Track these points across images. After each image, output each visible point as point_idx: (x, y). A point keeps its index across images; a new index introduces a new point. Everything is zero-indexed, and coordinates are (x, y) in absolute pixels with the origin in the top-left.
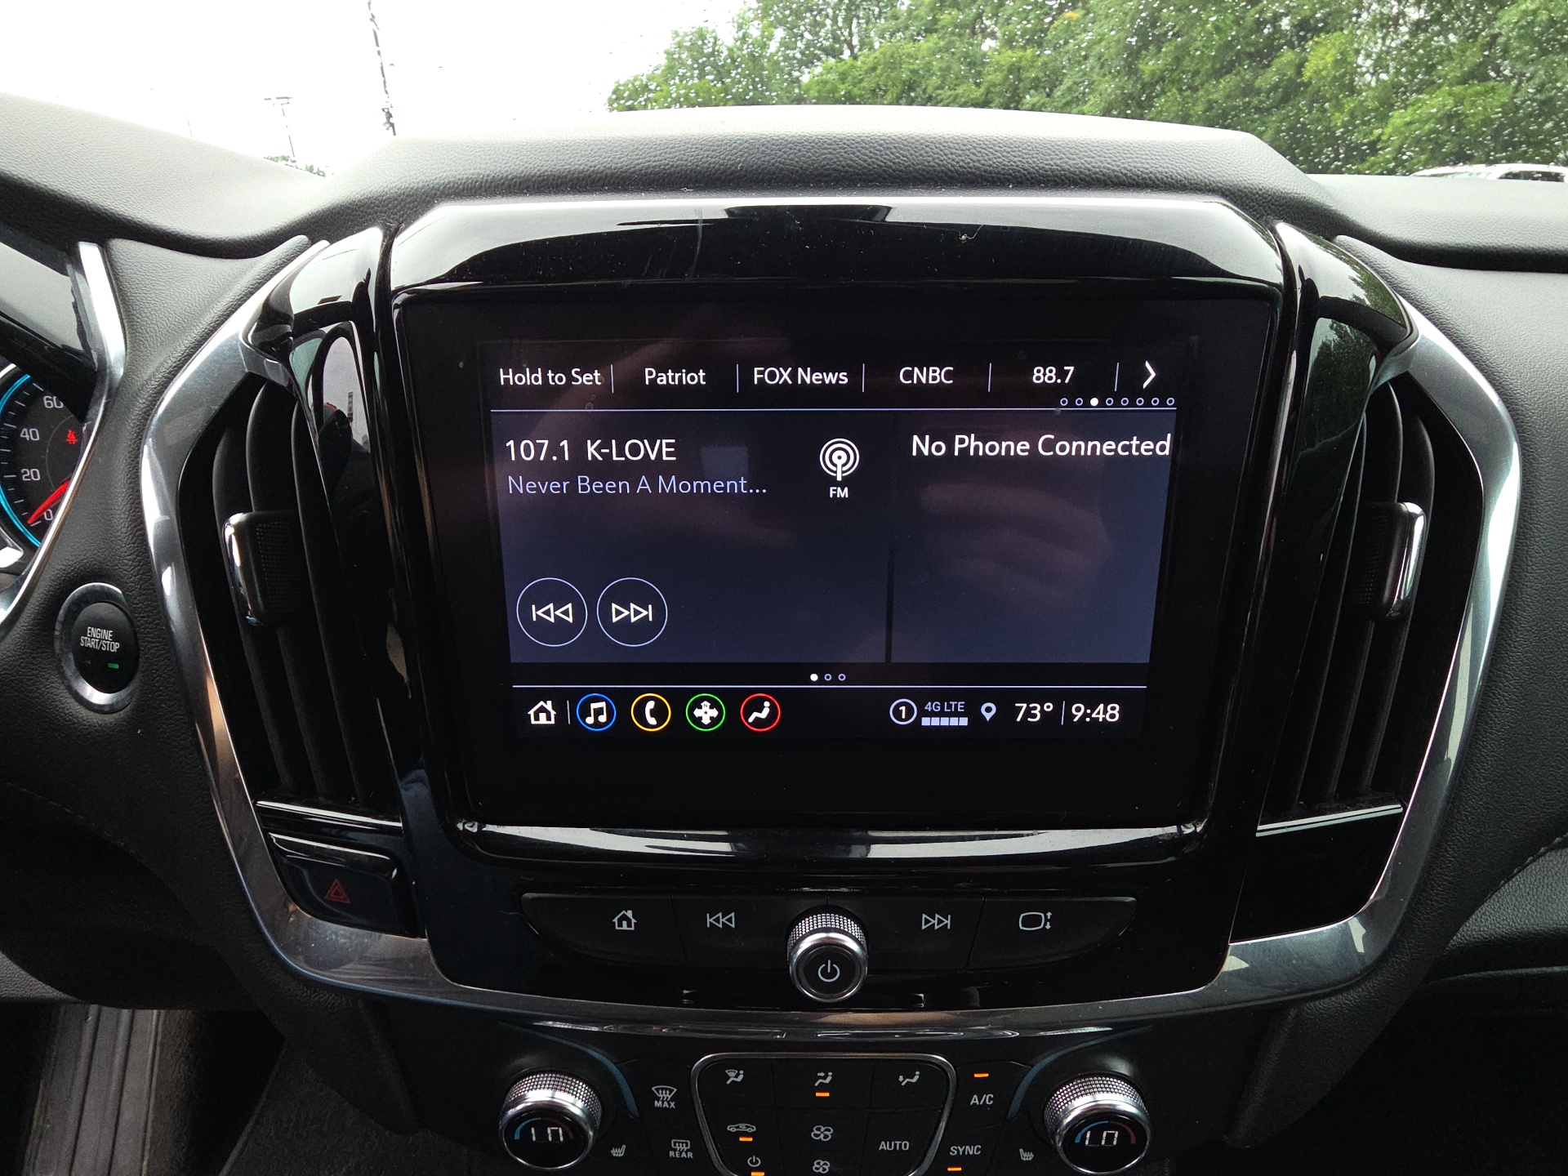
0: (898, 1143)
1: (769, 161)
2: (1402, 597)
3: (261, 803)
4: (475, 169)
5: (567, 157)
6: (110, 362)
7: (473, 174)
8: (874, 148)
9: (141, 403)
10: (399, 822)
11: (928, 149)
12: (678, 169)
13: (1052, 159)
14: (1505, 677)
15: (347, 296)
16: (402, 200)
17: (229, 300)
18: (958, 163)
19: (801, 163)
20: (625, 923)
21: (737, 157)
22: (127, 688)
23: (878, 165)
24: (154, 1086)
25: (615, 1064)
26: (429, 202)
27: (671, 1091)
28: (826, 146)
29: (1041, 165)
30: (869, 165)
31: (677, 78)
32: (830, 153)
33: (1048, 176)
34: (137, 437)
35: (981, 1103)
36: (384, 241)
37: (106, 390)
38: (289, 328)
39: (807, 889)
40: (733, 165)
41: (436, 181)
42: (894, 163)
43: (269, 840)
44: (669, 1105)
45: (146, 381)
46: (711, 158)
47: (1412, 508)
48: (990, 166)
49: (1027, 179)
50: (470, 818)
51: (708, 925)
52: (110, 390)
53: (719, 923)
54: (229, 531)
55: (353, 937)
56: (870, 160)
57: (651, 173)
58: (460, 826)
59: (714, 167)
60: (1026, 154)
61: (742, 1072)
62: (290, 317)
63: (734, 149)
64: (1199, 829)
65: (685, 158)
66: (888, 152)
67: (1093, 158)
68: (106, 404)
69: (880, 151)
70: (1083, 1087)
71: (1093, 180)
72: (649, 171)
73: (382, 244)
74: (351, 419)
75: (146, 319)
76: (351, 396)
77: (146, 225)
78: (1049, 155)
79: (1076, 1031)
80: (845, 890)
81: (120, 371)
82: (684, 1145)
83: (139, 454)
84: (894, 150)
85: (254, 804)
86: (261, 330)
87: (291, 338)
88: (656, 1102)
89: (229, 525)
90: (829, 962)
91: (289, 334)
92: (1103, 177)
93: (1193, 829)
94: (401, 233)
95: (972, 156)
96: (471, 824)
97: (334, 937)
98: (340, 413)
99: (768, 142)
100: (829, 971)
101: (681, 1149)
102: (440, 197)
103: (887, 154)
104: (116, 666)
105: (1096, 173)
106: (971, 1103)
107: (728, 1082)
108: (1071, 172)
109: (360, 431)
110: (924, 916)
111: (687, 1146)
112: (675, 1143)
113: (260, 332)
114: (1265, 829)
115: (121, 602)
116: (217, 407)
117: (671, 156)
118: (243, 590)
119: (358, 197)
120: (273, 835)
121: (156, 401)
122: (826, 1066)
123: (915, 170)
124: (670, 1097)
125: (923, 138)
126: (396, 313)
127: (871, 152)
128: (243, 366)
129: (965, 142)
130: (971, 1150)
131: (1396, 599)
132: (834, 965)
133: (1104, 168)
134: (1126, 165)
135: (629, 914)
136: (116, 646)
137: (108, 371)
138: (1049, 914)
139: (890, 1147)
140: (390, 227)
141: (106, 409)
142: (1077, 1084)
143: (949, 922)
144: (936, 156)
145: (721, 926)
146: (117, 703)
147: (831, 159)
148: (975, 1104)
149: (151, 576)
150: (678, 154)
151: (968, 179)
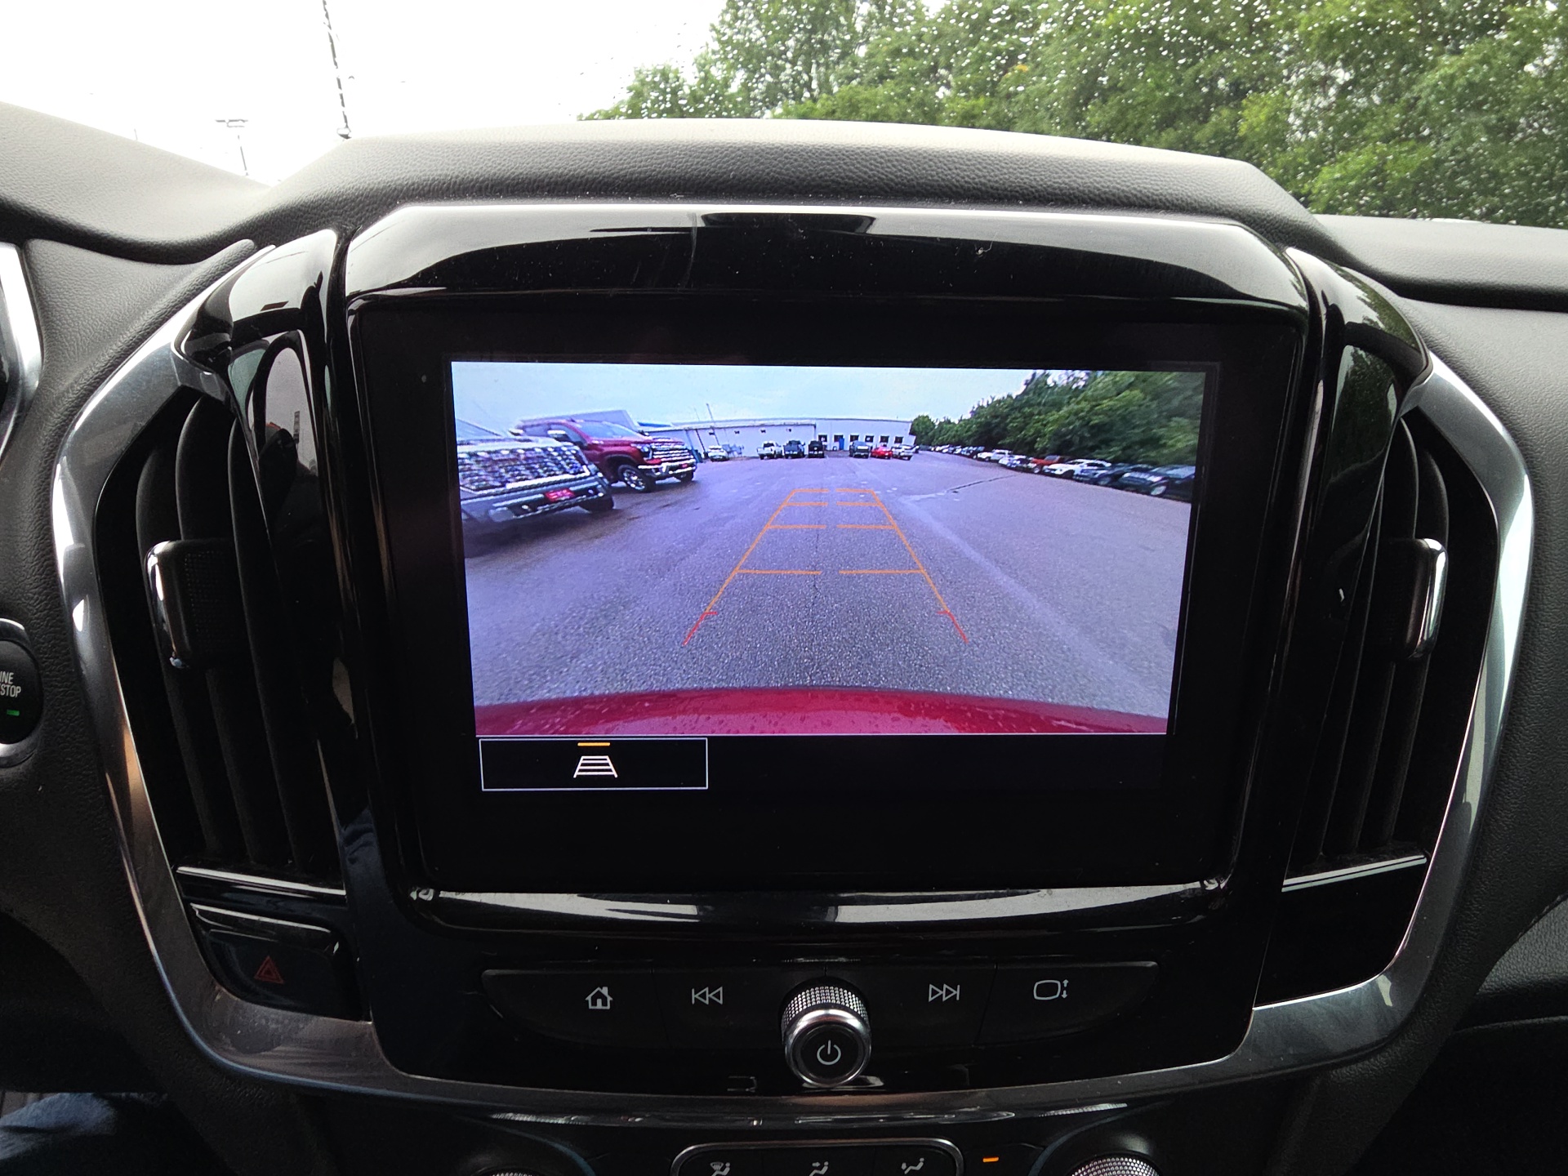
1: (764, 171)
2: (1425, 638)
3: (183, 869)
4: (442, 170)
5: (544, 160)
6: (23, 373)
7: (440, 175)
8: (875, 160)
9: (55, 418)
10: (341, 888)
11: (931, 163)
12: (666, 176)
13: (1060, 177)
14: (1525, 721)
15: (295, 302)
16: (360, 202)
17: (162, 306)
18: (963, 178)
19: (798, 174)
20: (599, 1002)
21: (729, 165)
22: (27, 739)
23: (879, 178)
25: (585, 1159)
26: (390, 204)
28: (823, 156)
29: (1049, 183)
30: (869, 177)
31: (649, 101)
32: (829, 164)
33: (1056, 194)
34: (49, 455)
36: (338, 242)
37: (17, 404)
38: (228, 337)
39: (801, 960)
40: (725, 173)
41: (400, 182)
42: (896, 176)
43: (190, 912)
45: (63, 393)
46: (702, 165)
47: (1433, 544)
48: (996, 182)
49: (1035, 197)
50: (425, 885)
51: (693, 1002)
52: (22, 402)
53: (705, 999)
54: (152, 561)
55: (286, 1022)
56: (870, 173)
57: (636, 179)
58: (414, 895)
59: (704, 175)
60: (1033, 171)
61: (728, 1165)
62: (229, 325)
63: (726, 156)
64: (1222, 886)
65: (673, 164)
66: (889, 165)
67: (1101, 177)
68: (17, 419)
69: (881, 163)
70: (1101, 1169)
71: (1102, 199)
72: (634, 177)
73: (337, 247)
74: (298, 441)
75: (66, 326)
76: (297, 415)
77: (71, 225)
78: (1057, 173)
79: (1090, 1109)
80: (843, 959)
81: (34, 383)
83: (50, 474)
84: (895, 163)
85: (174, 871)
86: (195, 338)
87: (230, 348)
89: (153, 554)
90: (829, 1042)
91: (228, 344)
92: (1113, 198)
93: (1216, 885)
94: (358, 235)
95: (977, 171)
96: (425, 891)
97: (264, 1022)
98: (284, 432)
99: (763, 150)
100: (829, 1052)
102: (404, 198)
103: (888, 167)
104: (17, 713)
105: (1105, 193)
108: (1080, 191)
109: (307, 454)
110: (931, 986)
113: (196, 341)
114: (1292, 883)
115: (24, 639)
116: (143, 424)
117: (659, 161)
118: (167, 627)
119: (312, 197)
120: (196, 906)
121: (73, 416)
122: (821, 1154)
123: (918, 183)
125: (925, 152)
126: (350, 320)
127: (871, 164)
128: (175, 379)
129: (970, 157)
131: (1419, 641)
132: (835, 1046)
133: (1114, 187)
134: (1136, 186)
135: (605, 991)
136: (17, 690)
137: (20, 382)
138: (1066, 982)
140: (345, 229)
141: (16, 425)
142: (1095, 1166)
143: (958, 993)
144: (940, 170)
145: (707, 1002)
146: (17, 755)
147: (829, 170)
149: (61, 611)
150: (665, 159)
151: (972, 196)
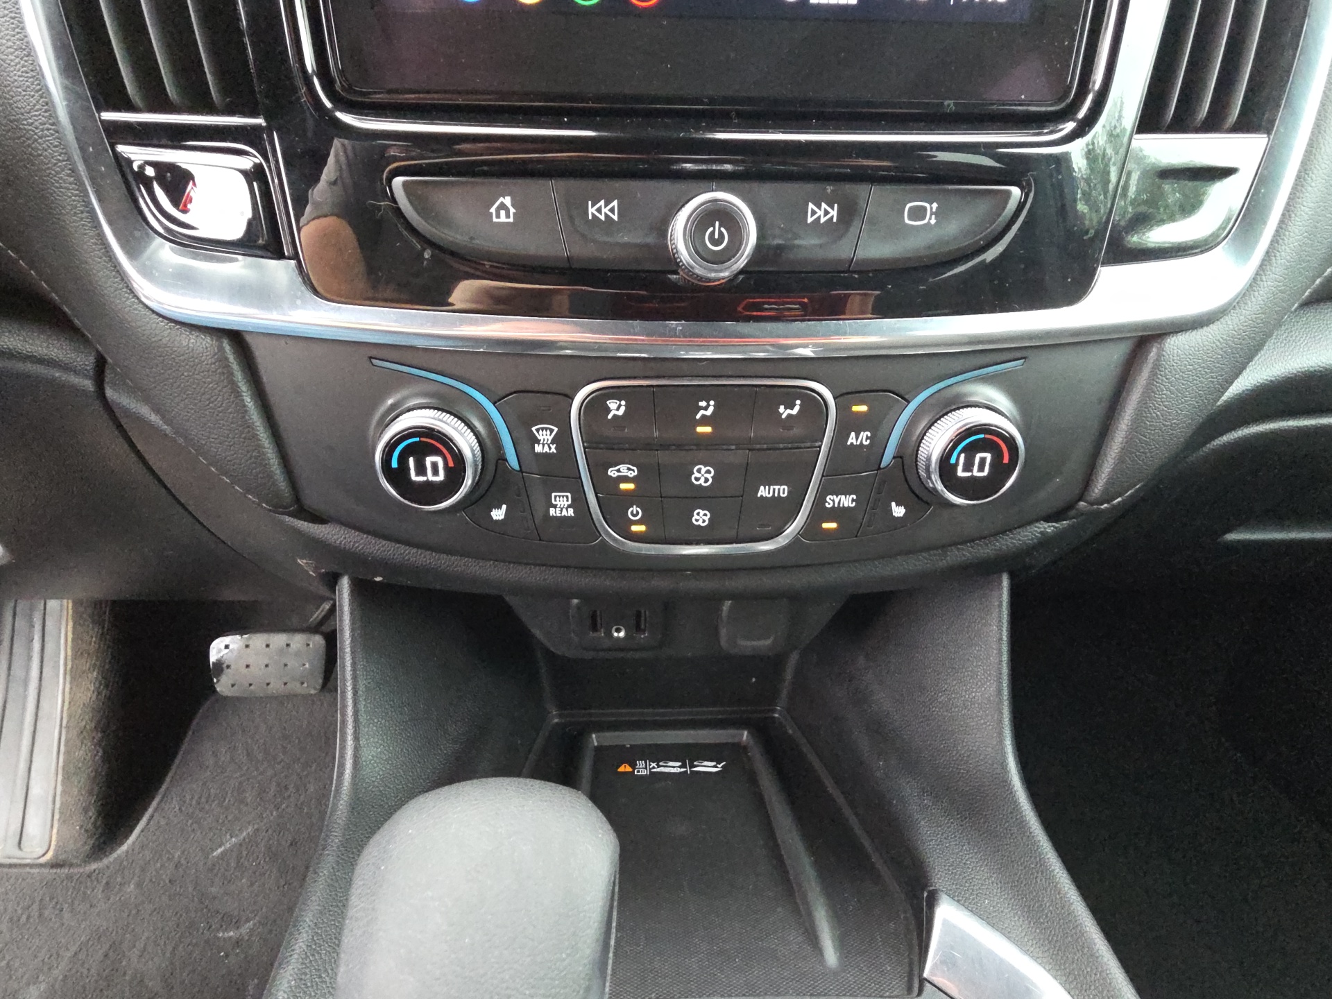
0: (777, 487)
20: (503, 213)
24: (61, 764)
27: (552, 431)
35: (858, 443)
44: (550, 448)
53: (601, 214)
82: (565, 498)
88: (536, 445)
90: (717, 223)
100: (717, 236)
101: (562, 505)
106: (849, 443)
107: (610, 417)
110: (810, 206)
111: (567, 501)
112: (556, 497)
122: (708, 394)
124: (550, 438)
130: (847, 501)
132: (722, 229)
135: (507, 201)
139: (769, 493)
143: (835, 212)
148: (852, 444)
